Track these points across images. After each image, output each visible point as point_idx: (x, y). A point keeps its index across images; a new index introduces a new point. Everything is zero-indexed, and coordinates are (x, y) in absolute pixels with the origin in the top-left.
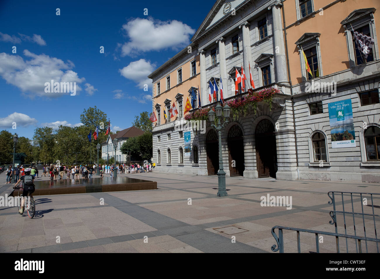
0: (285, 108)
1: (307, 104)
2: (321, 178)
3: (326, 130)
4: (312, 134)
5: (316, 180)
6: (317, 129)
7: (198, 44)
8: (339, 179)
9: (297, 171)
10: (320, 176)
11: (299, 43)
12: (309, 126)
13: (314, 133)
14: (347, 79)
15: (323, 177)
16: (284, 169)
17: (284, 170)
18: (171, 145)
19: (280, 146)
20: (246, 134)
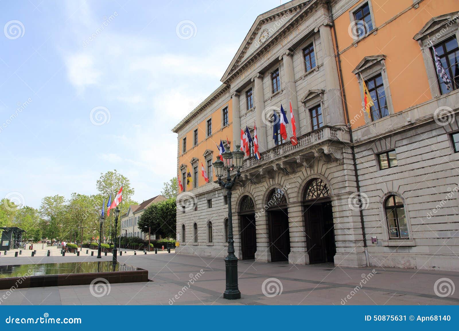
0: (343, 162)
1: (374, 155)
2: (402, 264)
3: (405, 192)
4: (384, 198)
5: (394, 267)
6: (390, 190)
7: (230, 85)
8: (430, 267)
9: (364, 253)
10: (400, 262)
11: (357, 71)
12: (378, 187)
13: (387, 195)
14: (430, 115)
15: (405, 263)
16: (345, 250)
17: (346, 252)
18: (197, 218)
19: (338, 217)
20: (291, 200)
